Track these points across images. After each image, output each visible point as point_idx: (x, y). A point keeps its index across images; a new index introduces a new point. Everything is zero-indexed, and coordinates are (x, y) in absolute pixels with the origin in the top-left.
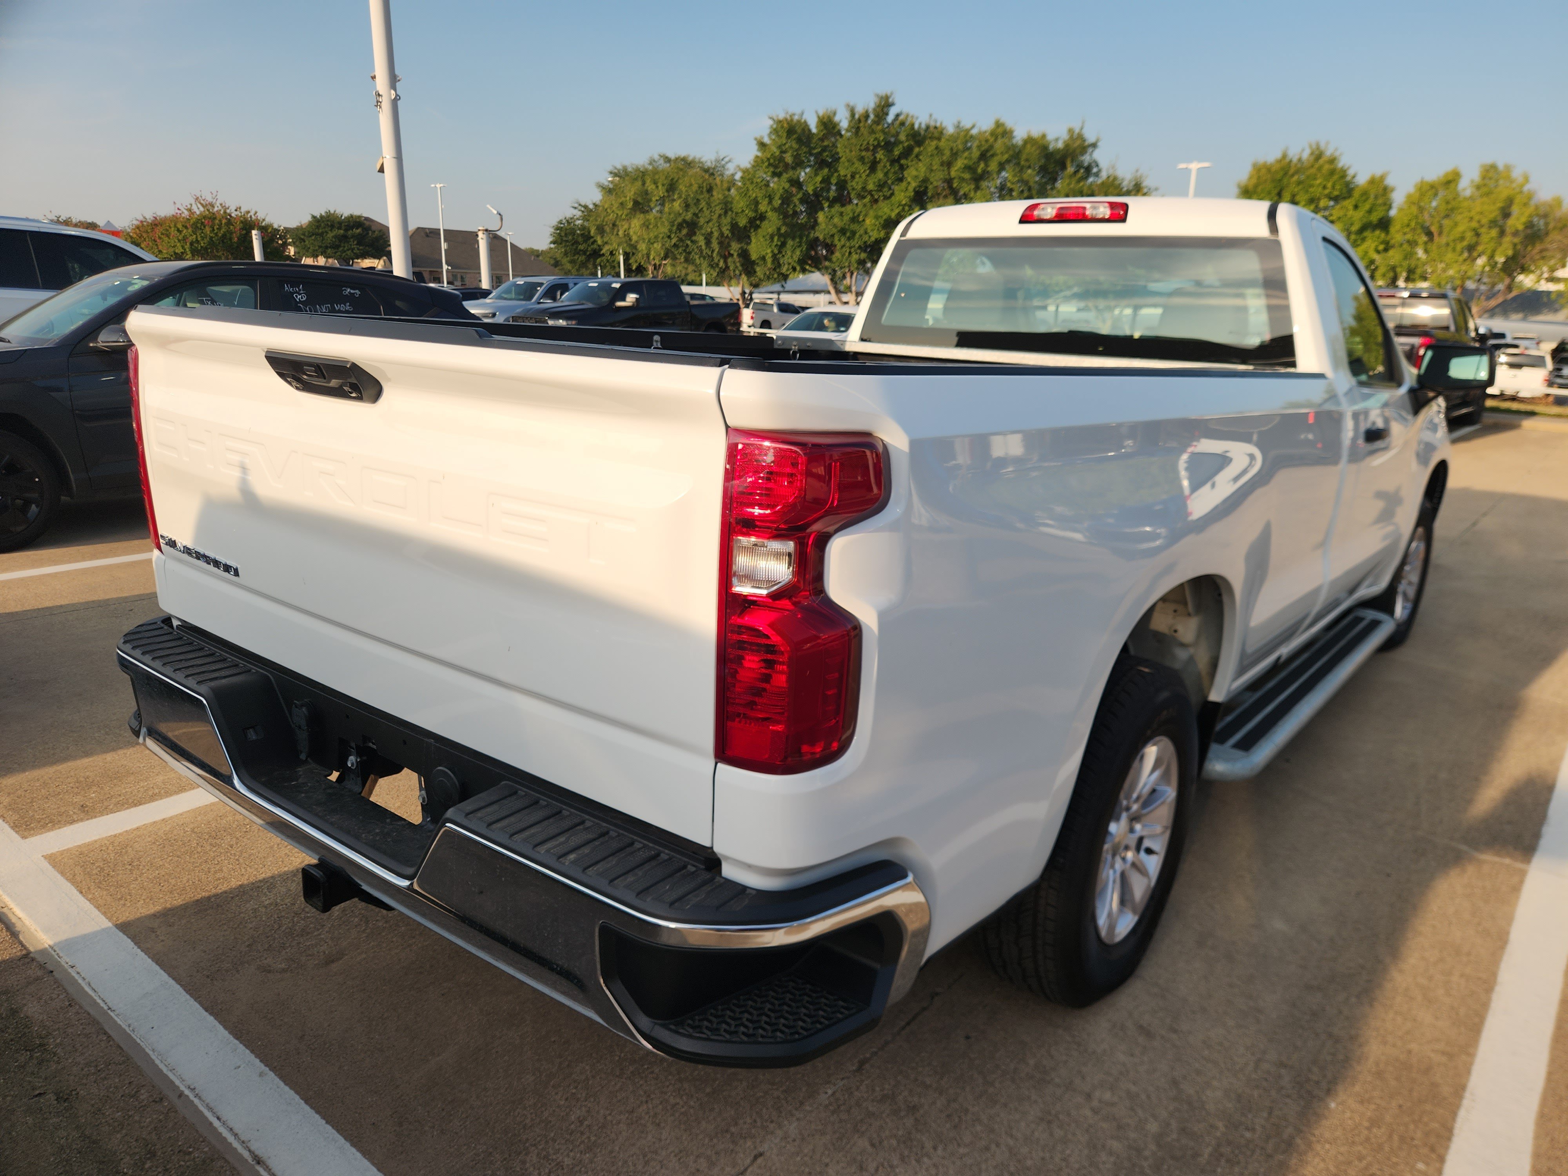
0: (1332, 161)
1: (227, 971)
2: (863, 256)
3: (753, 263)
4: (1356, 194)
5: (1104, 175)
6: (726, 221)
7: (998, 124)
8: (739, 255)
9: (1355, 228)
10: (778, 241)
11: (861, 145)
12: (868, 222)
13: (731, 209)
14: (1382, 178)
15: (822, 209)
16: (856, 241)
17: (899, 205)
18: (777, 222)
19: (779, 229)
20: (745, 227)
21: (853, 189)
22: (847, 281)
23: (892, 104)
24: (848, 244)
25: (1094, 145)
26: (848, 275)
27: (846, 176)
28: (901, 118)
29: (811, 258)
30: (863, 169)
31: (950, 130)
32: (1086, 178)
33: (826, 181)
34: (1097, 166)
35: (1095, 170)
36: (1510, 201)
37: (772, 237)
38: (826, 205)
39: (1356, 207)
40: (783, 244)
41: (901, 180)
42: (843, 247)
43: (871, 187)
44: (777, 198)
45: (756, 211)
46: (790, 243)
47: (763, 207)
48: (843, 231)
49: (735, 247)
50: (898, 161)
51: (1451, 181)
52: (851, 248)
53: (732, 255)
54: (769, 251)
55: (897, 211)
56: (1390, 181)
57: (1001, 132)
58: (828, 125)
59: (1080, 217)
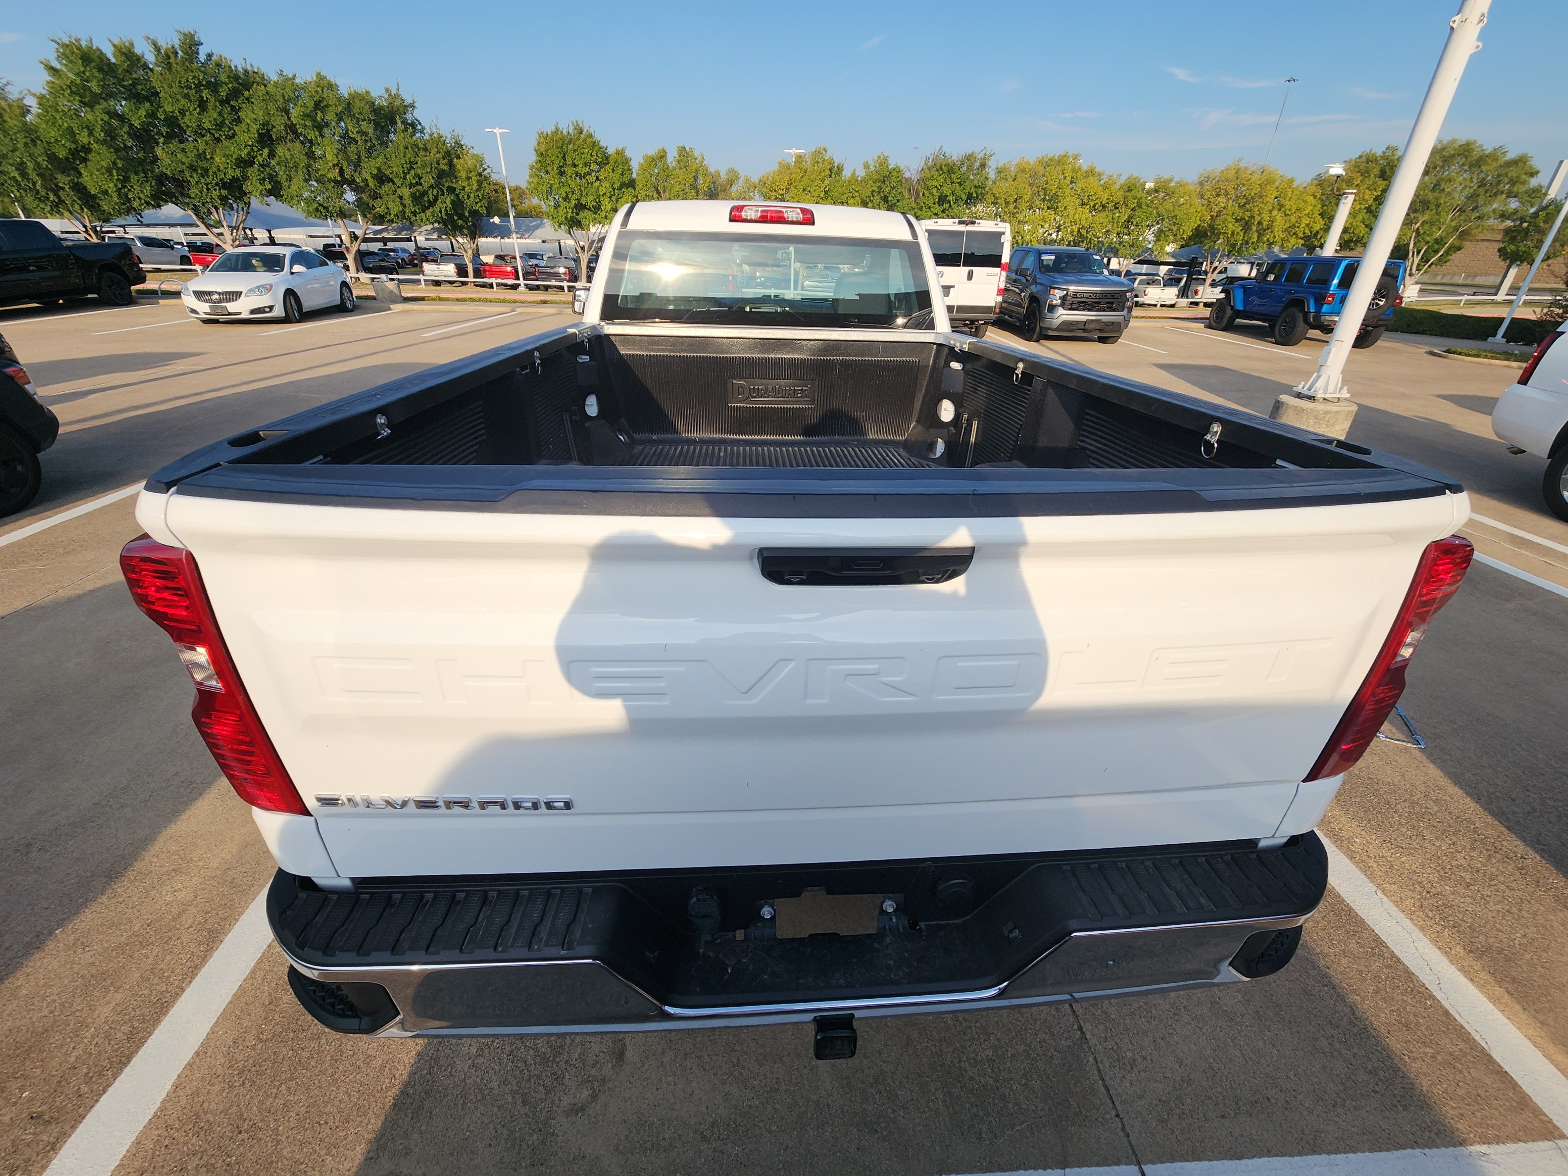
0: (590, 136)
1: (543, 1143)
2: (224, 192)
3: (94, 197)
4: (611, 161)
5: (427, 130)
6: (39, 150)
7: (321, 77)
8: (71, 188)
9: (616, 186)
10: (118, 175)
11: (180, 82)
12: (217, 159)
13: (38, 138)
14: (623, 151)
15: (158, 144)
16: (211, 177)
17: (246, 146)
18: (109, 155)
19: (114, 163)
20: (67, 159)
21: (188, 127)
22: (214, 216)
23: (200, 44)
24: (203, 180)
25: (412, 106)
26: (213, 210)
27: (173, 112)
28: (214, 58)
29: (164, 193)
30: (193, 108)
31: (274, 77)
32: (414, 134)
33: (152, 115)
34: (420, 124)
35: (419, 127)
36: (697, 171)
37: (109, 171)
38: (161, 140)
39: (613, 171)
40: (126, 179)
41: (239, 121)
42: (197, 183)
43: (207, 125)
44: (98, 129)
45: (75, 142)
46: (134, 178)
47: (83, 138)
48: (193, 168)
49: (63, 180)
50: (227, 101)
51: (662, 156)
52: (207, 185)
53: (63, 189)
54: (111, 185)
55: (246, 151)
56: (628, 154)
57: (324, 85)
58: (128, 54)
59: (779, 219)
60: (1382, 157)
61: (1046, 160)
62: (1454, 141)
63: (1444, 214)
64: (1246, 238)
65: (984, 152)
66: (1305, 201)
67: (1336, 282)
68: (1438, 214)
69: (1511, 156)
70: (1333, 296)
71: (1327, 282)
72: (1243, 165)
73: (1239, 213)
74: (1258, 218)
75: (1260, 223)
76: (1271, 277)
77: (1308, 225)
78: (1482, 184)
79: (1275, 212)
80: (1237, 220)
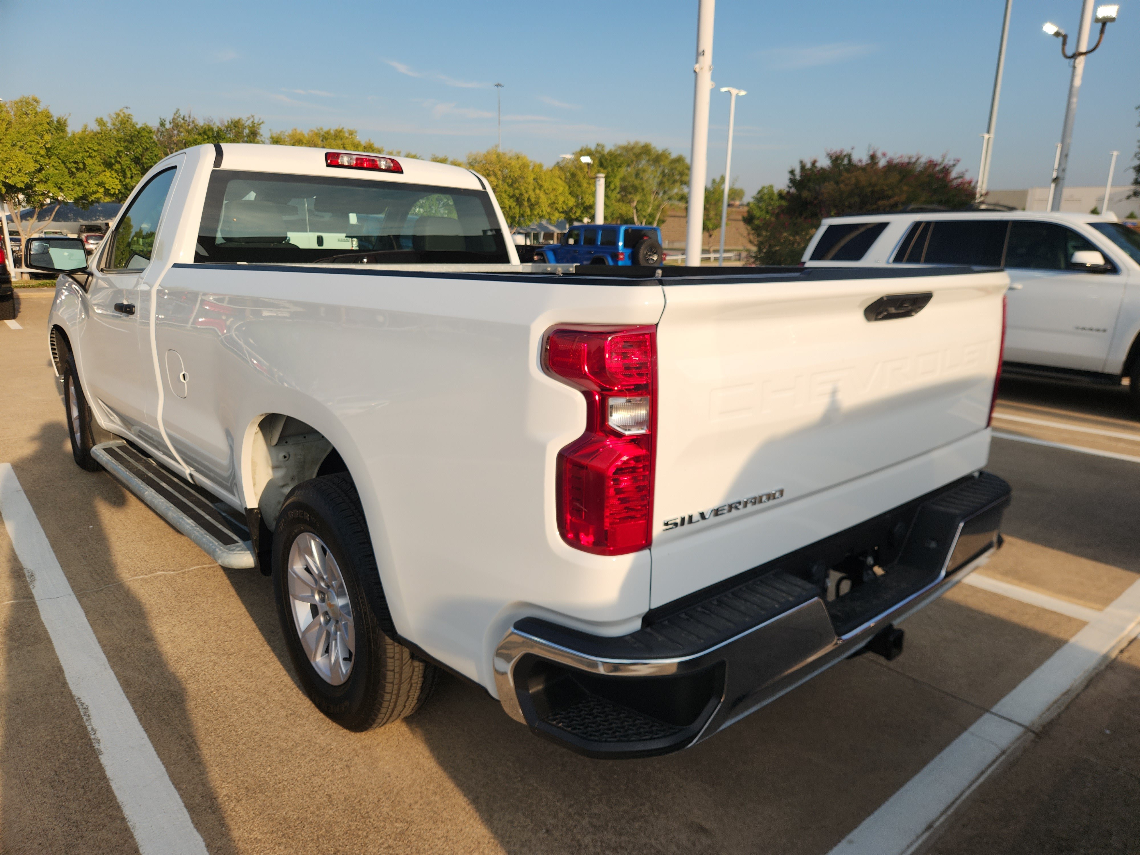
59: (373, 167)
60: (597, 152)
61: (322, 133)
62: (637, 143)
63: (648, 196)
64: (521, 212)
65: (252, 120)
66: (556, 183)
67: (621, 244)
68: (644, 195)
69: (674, 156)
70: (622, 254)
71: (615, 244)
72: (500, 150)
73: (510, 191)
74: (526, 196)
75: (529, 200)
76: (571, 241)
77: (564, 202)
78: (664, 174)
79: (537, 191)
80: (511, 197)
